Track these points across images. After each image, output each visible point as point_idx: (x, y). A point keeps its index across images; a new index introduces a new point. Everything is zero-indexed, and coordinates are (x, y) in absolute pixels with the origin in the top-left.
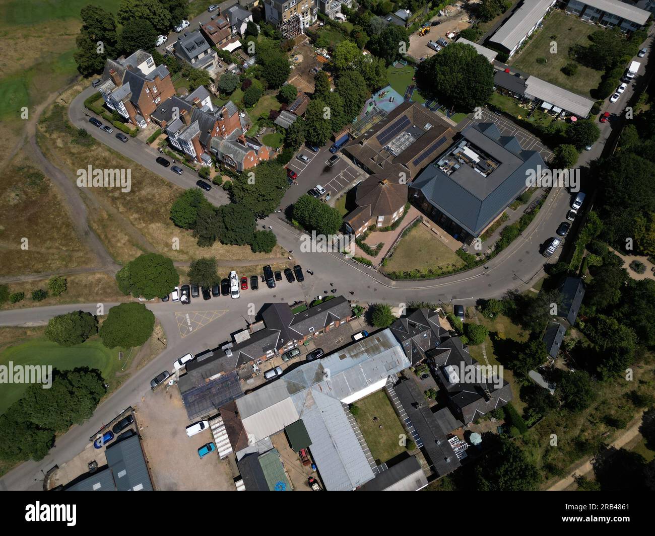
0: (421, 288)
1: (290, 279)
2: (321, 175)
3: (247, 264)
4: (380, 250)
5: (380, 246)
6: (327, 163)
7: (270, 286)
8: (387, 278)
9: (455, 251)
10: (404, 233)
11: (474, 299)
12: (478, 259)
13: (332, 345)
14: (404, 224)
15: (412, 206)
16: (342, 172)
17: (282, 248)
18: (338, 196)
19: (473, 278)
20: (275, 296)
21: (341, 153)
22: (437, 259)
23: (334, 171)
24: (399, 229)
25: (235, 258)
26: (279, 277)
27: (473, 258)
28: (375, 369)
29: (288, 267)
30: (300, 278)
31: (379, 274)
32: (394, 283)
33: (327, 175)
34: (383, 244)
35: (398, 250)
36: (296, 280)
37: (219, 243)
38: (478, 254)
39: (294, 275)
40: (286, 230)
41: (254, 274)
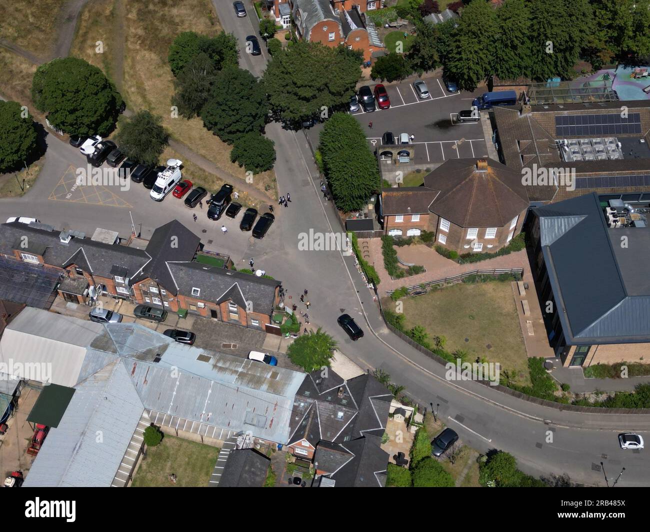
0: (419, 367)
1: (246, 224)
2: (428, 126)
3: (209, 169)
4: (411, 274)
5: (416, 270)
6: (452, 116)
7: (211, 215)
8: (380, 318)
9: (530, 355)
10: (472, 278)
11: (490, 443)
12: (559, 393)
13: (215, 342)
14: (485, 266)
15: (524, 251)
16: (463, 140)
17: (275, 180)
18: (424, 167)
19: (521, 415)
20: (204, 231)
21: (488, 116)
22: (489, 347)
23: (452, 132)
24: (469, 268)
25: (203, 152)
26: (233, 212)
27: (550, 387)
28: (230, 406)
29: (258, 208)
30: (259, 232)
31: (375, 305)
32: (385, 331)
33: (436, 132)
34: (424, 271)
35: (438, 294)
36: (251, 232)
37: (202, 122)
38: (564, 387)
39: (255, 224)
40: (303, 162)
41: (206, 187)
